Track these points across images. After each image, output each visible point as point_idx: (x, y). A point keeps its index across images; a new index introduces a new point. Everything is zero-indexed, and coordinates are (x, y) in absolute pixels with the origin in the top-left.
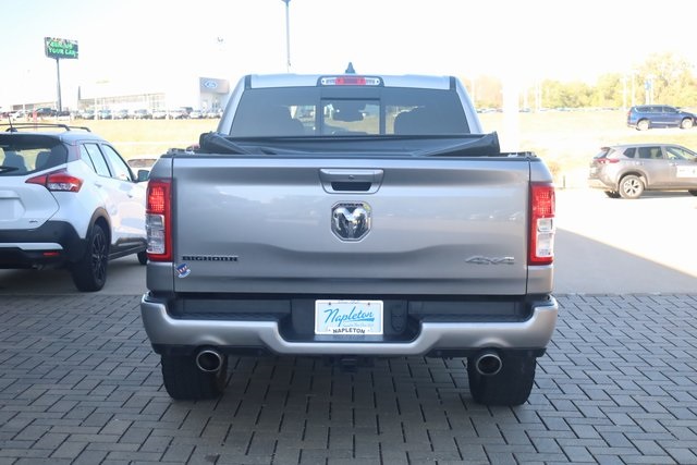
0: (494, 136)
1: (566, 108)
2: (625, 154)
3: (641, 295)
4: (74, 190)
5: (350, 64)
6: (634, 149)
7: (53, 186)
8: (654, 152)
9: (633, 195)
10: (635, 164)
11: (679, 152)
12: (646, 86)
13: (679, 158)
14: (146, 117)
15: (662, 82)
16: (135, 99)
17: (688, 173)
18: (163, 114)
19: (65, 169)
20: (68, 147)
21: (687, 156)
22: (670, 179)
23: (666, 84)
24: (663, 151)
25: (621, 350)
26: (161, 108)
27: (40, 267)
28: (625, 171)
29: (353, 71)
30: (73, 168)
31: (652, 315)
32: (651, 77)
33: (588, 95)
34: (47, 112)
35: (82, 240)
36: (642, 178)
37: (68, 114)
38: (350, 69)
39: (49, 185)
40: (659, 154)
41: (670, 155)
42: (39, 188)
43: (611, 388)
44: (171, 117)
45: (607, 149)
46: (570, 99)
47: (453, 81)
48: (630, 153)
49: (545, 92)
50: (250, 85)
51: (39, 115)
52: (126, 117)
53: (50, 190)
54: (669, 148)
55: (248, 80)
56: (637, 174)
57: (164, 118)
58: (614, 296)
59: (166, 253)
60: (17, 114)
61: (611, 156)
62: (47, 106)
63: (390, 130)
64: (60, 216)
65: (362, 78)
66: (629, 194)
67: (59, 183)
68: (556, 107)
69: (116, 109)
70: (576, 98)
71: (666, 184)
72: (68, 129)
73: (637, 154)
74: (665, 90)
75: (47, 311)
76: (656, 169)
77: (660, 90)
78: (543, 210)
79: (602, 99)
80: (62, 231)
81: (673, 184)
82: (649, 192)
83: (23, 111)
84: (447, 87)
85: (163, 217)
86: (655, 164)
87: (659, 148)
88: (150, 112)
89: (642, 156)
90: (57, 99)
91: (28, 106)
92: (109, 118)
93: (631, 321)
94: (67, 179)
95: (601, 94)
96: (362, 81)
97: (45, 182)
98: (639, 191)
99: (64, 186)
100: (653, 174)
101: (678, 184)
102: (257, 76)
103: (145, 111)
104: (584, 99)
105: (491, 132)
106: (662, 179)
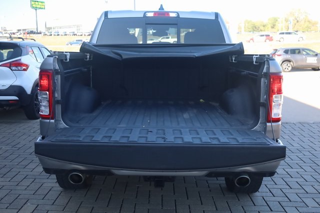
0: (241, 45)
1: (255, 32)
2: (284, 52)
3: (304, 123)
4: (25, 70)
5: (162, 5)
6: (288, 50)
7: (14, 68)
8: (297, 51)
9: (287, 70)
10: (288, 57)
11: (308, 52)
12: (289, 22)
13: (308, 54)
14: (74, 35)
15: (296, 21)
16: (70, 27)
17: (312, 61)
18: (81, 34)
19: (20, 59)
20: (22, 49)
21: (311, 53)
22: (304, 64)
23: (298, 22)
24: (301, 51)
25: (300, 155)
26: (81, 31)
27: (7, 108)
28: (284, 60)
29: (163, 9)
30: (24, 59)
31: (312, 134)
32: (291, 19)
33: (264, 26)
34: (32, 32)
35: (29, 95)
36: (291, 63)
37: (40, 33)
38: (162, 8)
39: (11, 68)
40: (299, 52)
41: (304, 53)
42: (6, 69)
43: (300, 180)
44: (85, 35)
45: (276, 50)
46: (256, 28)
47: (217, 15)
48: (286, 52)
49: (245, 25)
50: (107, 16)
51: (28, 34)
52: (66, 35)
53: (12, 70)
54: (303, 50)
55: (106, 13)
56: (289, 61)
57: (82, 35)
58: (291, 123)
59: (49, 115)
60: (19, 33)
61: (278, 53)
62: (32, 30)
63: (182, 41)
64: (17, 83)
65: (168, 13)
66: (285, 70)
67: (17, 67)
68: (250, 32)
69: (61, 32)
70: (259, 27)
71: (302, 66)
72: (23, 40)
73: (289, 52)
74: (297, 24)
75: (10, 131)
76: (298, 59)
77: (295, 25)
78: (276, 90)
79: (270, 28)
80: (18, 90)
81: (306, 66)
82: (294, 69)
83: (22, 32)
84: (213, 18)
85: (48, 93)
86: (297, 57)
87: (299, 49)
88: (75, 33)
89: (291, 53)
90: (36, 27)
91: (24, 30)
92: (58, 35)
93: (302, 137)
94: (21, 65)
95: (269, 26)
96: (168, 14)
97: (10, 66)
98: (290, 69)
99: (19, 68)
100: (296, 61)
101: (308, 66)
102: (111, 12)
103: (74, 32)
104: (262, 28)
105: (238, 43)
106: (300, 64)
